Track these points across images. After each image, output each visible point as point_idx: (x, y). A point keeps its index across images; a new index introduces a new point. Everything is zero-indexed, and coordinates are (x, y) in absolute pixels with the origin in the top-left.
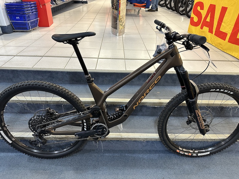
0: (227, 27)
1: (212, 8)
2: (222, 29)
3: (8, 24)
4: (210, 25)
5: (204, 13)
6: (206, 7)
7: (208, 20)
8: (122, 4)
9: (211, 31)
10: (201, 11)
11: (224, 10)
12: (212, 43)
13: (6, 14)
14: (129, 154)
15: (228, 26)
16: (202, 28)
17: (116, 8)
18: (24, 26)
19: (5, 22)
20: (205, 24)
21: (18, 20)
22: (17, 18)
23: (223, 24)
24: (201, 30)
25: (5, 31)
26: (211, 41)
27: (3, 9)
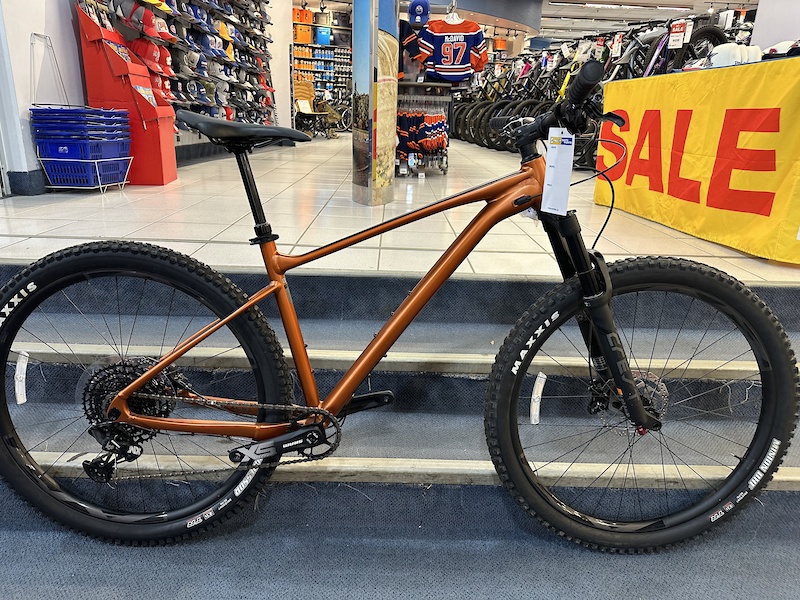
0: (698, 163)
1: (652, 120)
2: (685, 173)
3: (35, 167)
4: (652, 169)
5: (630, 138)
6: (635, 123)
7: (644, 154)
8: (382, 112)
9: (656, 186)
10: (624, 135)
11: (684, 118)
12: (664, 221)
13: (29, 137)
14: (374, 540)
15: (699, 160)
16: (629, 182)
17: (364, 124)
18: (80, 174)
19: (24, 159)
20: (639, 167)
21: (63, 155)
22: (61, 149)
23: (685, 156)
24: (629, 187)
25: (20, 186)
26: (661, 215)
27: (22, 121)
